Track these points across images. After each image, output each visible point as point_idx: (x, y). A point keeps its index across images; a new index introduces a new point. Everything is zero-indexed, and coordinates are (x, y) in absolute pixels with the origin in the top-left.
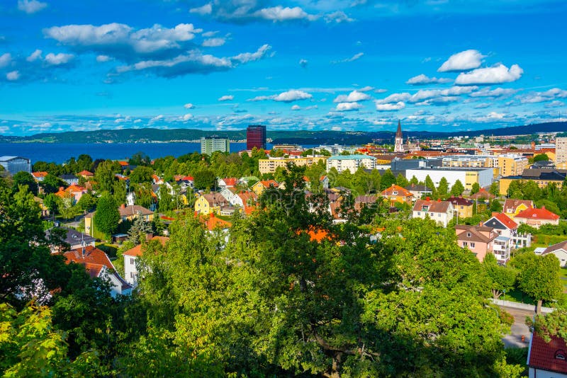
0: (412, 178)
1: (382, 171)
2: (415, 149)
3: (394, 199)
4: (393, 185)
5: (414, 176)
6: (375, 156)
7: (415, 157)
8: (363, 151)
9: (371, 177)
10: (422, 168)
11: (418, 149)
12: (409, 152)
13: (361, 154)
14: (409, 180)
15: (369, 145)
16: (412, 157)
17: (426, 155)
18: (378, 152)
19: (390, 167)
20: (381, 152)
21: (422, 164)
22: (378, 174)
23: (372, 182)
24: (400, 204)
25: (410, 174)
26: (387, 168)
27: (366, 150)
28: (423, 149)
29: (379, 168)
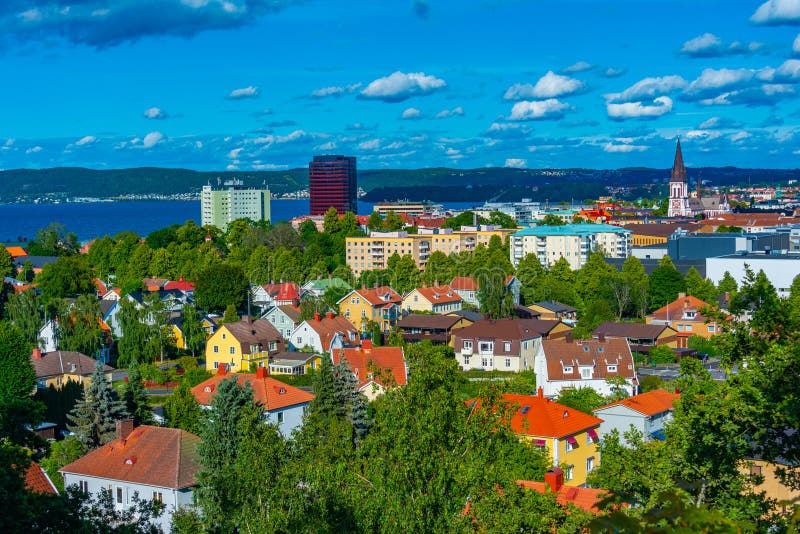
0: (722, 278)
1: (648, 261)
2: (718, 209)
3: (689, 329)
4: (682, 295)
5: (727, 274)
6: (627, 227)
7: (722, 227)
8: (594, 214)
9: (623, 275)
10: (745, 255)
11: (723, 209)
12: (703, 216)
13: (589, 222)
14: (716, 284)
15: (602, 200)
16: (715, 229)
17: (745, 224)
18: (628, 218)
19: (665, 251)
20: (637, 218)
21: (742, 244)
22: (642, 270)
23: (626, 289)
24: (703, 340)
25: (716, 269)
26: (659, 254)
27: (601, 213)
28: (738, 209)
29: (639, 254)
